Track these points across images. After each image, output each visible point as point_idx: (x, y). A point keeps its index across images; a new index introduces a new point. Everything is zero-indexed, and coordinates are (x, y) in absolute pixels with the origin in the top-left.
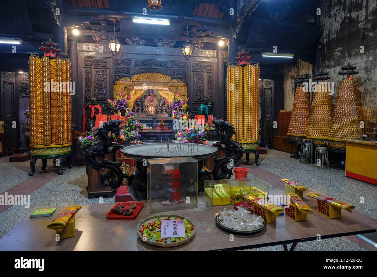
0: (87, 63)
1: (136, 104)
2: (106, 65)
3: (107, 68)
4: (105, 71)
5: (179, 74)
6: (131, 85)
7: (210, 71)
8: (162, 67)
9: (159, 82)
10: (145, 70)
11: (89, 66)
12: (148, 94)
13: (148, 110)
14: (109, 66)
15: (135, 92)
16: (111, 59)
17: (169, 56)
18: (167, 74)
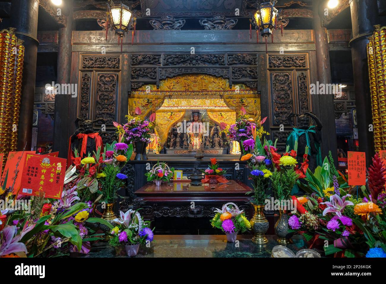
0: (87, 63)
1: (174, 134)
2: (117, 65)
3: (118, 69)
4: (115, 74)
5: (244, 76)
6: (159, 98)
7: (302, 68)
8: (213, 64)
9: (208, 91)
10: (183, 70)
11: (89, 67)
12: (192, 119)
13: (191, 143)
14: (122, 67)
15: (171, 115)
16: (125, 55)
17: (224, 44)
18: (222, 76)
